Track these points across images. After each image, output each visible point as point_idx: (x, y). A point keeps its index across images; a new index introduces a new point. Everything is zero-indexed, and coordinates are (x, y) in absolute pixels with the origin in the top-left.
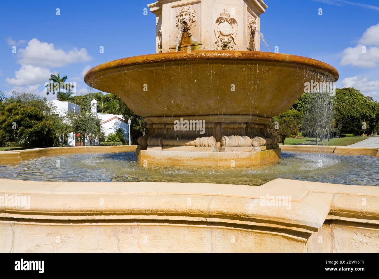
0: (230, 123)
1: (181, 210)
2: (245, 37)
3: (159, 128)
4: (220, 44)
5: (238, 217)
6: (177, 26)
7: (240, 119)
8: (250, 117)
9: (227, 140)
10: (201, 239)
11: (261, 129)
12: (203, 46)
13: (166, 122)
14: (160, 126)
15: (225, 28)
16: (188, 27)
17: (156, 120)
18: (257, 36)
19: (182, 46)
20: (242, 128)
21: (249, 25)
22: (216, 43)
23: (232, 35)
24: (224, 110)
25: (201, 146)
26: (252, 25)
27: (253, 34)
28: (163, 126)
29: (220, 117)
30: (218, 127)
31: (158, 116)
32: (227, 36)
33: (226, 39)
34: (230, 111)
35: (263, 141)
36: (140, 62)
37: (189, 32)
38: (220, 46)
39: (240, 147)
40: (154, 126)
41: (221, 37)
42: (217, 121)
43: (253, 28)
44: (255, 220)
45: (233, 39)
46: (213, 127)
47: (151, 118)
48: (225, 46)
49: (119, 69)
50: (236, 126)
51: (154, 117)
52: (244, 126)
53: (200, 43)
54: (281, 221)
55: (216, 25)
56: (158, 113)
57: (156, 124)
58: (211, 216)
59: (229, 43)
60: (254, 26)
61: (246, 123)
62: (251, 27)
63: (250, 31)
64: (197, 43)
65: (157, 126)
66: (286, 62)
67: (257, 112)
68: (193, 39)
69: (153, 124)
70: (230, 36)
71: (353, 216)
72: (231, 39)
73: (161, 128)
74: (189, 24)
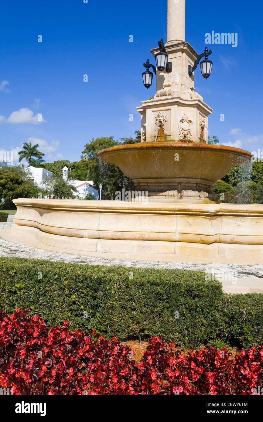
0: (187, 183)
1: (165, 208)
2: (197, 131)
3: (144, 186)
4: (182, 135)
5: (186, 210)
6: (156, 123)
7: (192, 181)
8: (199, 180)
9: (184, 193)
10: (172, 221)
11: (207, 188)
12: (171, 136)
13: (148, 182)
14: (144, 184)
15: (185, 125)
16: (162, 124)
17: (142, 180)
18: (206, 130)
19: (159, 136)
20: (194, 186)
21: (200, 123)
22: (179, 135)
23: (189, 130)
24: (183, 175)
25: (169, 196)
26: (202, 123)
27: (203, 128)
28: (146, 184)
29: (181, 179)
30: (180, 185)
31: (143, 178)
32: (186, 130)
33: (185, 133)
34: (187, 176)
35: (207, 194)
36: (138, 147)
37: (163, 127)
38: (182, 137)
39: (192, 197)
40: (140, 184)
41: (183, 131)
42: (179, 182)
43: (203, 125)
44: (192, 211)
45: (190, 132)
46: (176, 185)
47: (138, 179)
48: (185, 137)
49: (124, 150)
50: (190, 185)
51: (140, 178)
52: (195, 185)
53: (170, 135)
54: (201, 211)
55: (179, 124)
56: (144, 176)
57: (142, 183)
58: (176, 211)
59: (187, 135)
60: (203, 124)
61: (197, 184)
62: (202, 124)
63: (200, 127)
64: (168, 135)
65: (142, 184)
66: (217, 149)
67: (203, 177)
68: (166, 132)
69: (139, 183)
70: (188, 131)
71: (228, 212)
72: (188, 132)
73: (145, 186)
74: (163, 123)
